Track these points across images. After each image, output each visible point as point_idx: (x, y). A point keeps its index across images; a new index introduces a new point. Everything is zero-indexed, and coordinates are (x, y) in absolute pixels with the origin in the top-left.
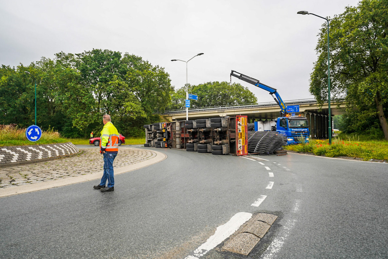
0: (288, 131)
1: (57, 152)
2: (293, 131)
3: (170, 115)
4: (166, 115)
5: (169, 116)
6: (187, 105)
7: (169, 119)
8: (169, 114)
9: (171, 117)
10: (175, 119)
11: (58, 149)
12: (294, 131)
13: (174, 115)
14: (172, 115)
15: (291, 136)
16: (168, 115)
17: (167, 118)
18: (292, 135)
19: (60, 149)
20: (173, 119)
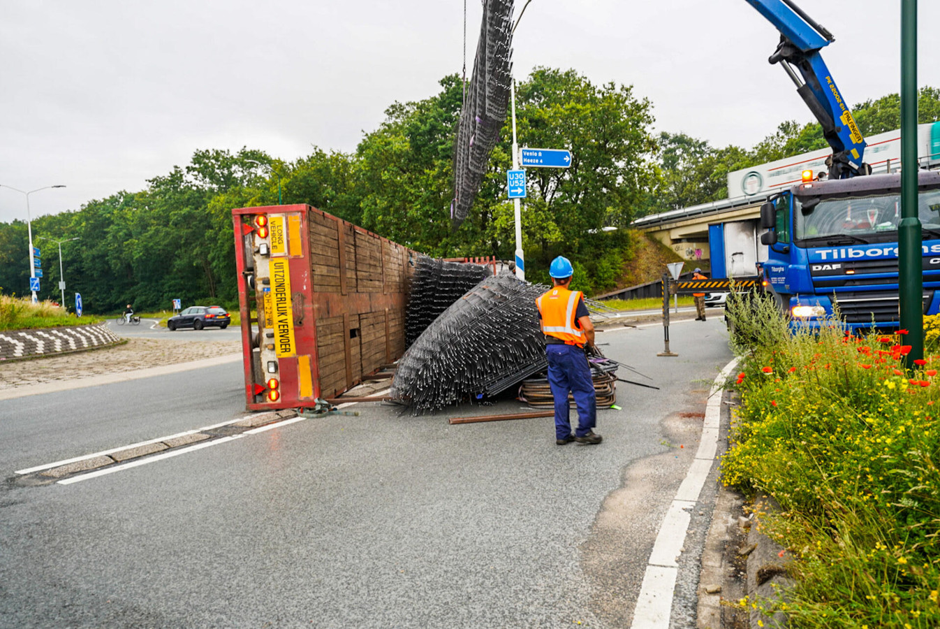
0: (795, 261)
1: (71, 341)
2: (823, 263)
3: (663, 228)
4: (653, 229)
5: (661, 231)
6: (515, 188)
7: (661, 239)
8: (660, 226)
9: (666, 233)
10: (678, 237)
11: (73, 336)
12: (830, 262)
13: (674, 225)
14: (668, 227)
15: (810, 288)
16: (657, 228)
17: (658, 236)
18: (816, 284)
19: (78, 335)
20: (673, 237)
